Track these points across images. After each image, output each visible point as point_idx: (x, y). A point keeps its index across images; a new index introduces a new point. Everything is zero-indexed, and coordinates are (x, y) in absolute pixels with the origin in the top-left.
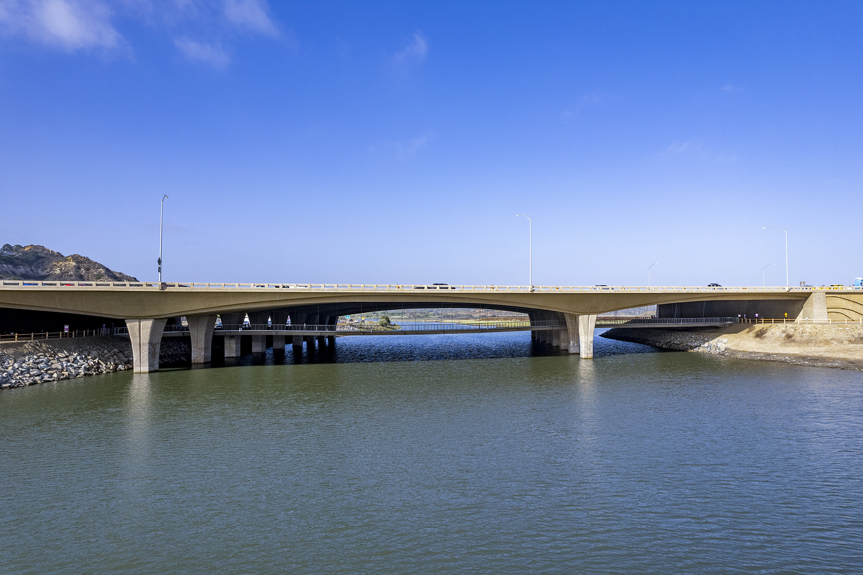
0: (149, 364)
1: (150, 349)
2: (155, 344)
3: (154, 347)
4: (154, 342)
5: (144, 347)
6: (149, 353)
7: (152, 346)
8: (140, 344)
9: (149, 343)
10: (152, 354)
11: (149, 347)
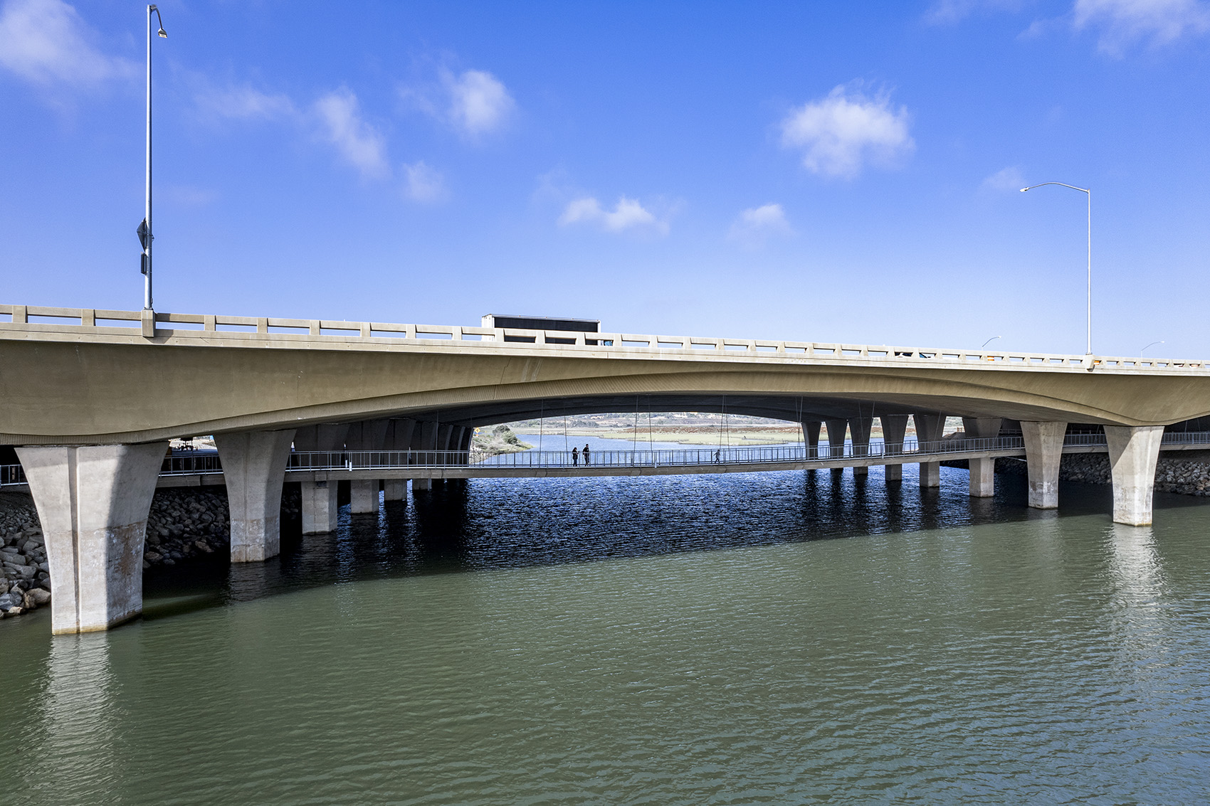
0: (109, 598)
1: (110, 546)
2: (130, 528)
3: (126, 541)
4: (125, 523)
5: (91, 543)
6: (109, 561)
7: (118, 535)
8: (74, 533)
9: (110, 528)
10: (117, 565)
11: (110, 540)
